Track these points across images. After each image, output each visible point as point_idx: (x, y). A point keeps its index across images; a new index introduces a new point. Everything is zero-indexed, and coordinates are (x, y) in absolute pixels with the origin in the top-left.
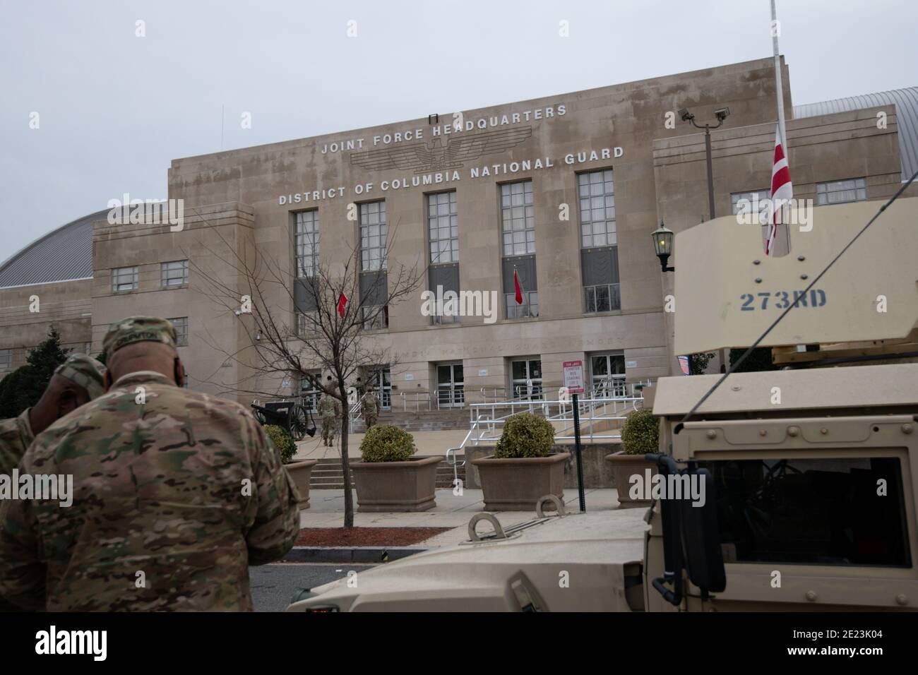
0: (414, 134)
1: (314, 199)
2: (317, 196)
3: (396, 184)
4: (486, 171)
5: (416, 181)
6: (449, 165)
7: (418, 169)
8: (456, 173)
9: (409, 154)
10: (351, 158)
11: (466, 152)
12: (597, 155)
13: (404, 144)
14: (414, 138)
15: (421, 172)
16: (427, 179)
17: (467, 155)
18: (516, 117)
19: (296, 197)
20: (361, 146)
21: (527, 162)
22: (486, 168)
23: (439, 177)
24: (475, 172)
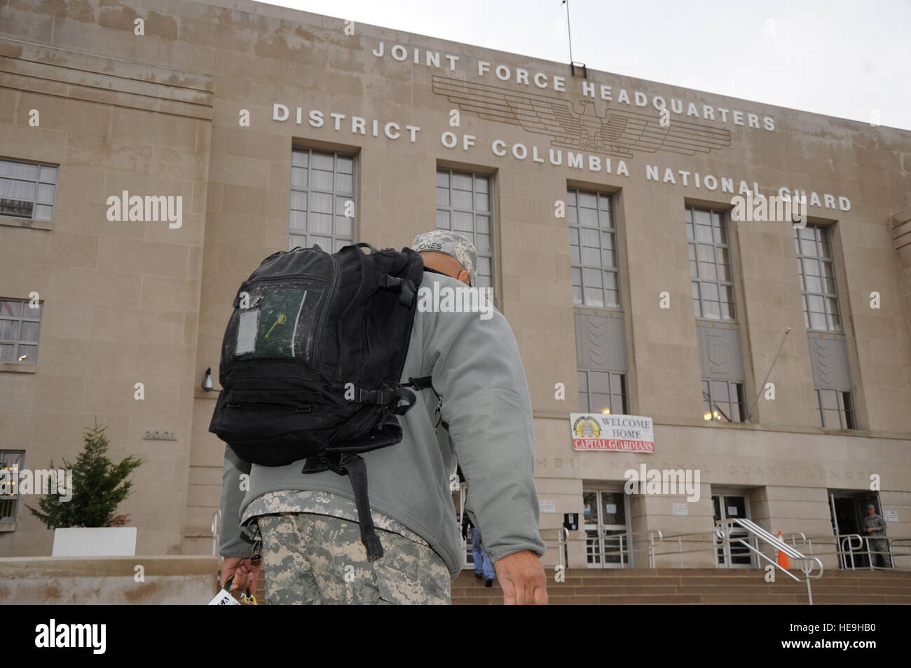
0: (551, 81)
1: (354, 130)
2: (361, 126)
3: (521, 151)
4: (669, 175)
5: (556, 157)
6: (608, 148)
7: (558, 139)
8: (622, 164)
9: (542, 110)
10: (433, 81)
11: (637, 138)
12: (820, 199)
13: (532, 90)
14: (550, 88)
15: (566, 147)
16: (576, 160)
17: (638, 143)
18: (708, 111)
19: (312, 114)
20: (453, 67)
21: (727, 180)
22: (668, 171)
23: (595, 162)
24: (652, 172)
